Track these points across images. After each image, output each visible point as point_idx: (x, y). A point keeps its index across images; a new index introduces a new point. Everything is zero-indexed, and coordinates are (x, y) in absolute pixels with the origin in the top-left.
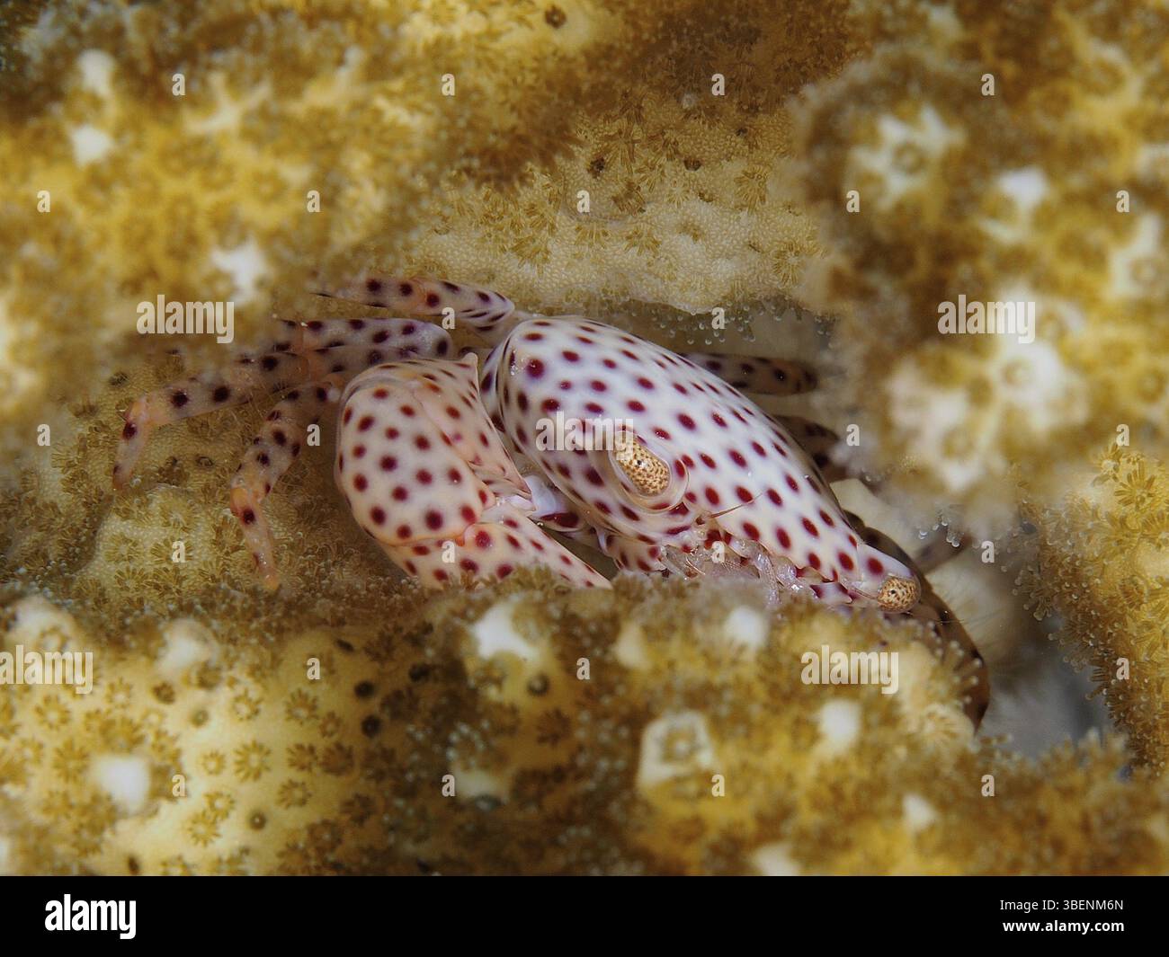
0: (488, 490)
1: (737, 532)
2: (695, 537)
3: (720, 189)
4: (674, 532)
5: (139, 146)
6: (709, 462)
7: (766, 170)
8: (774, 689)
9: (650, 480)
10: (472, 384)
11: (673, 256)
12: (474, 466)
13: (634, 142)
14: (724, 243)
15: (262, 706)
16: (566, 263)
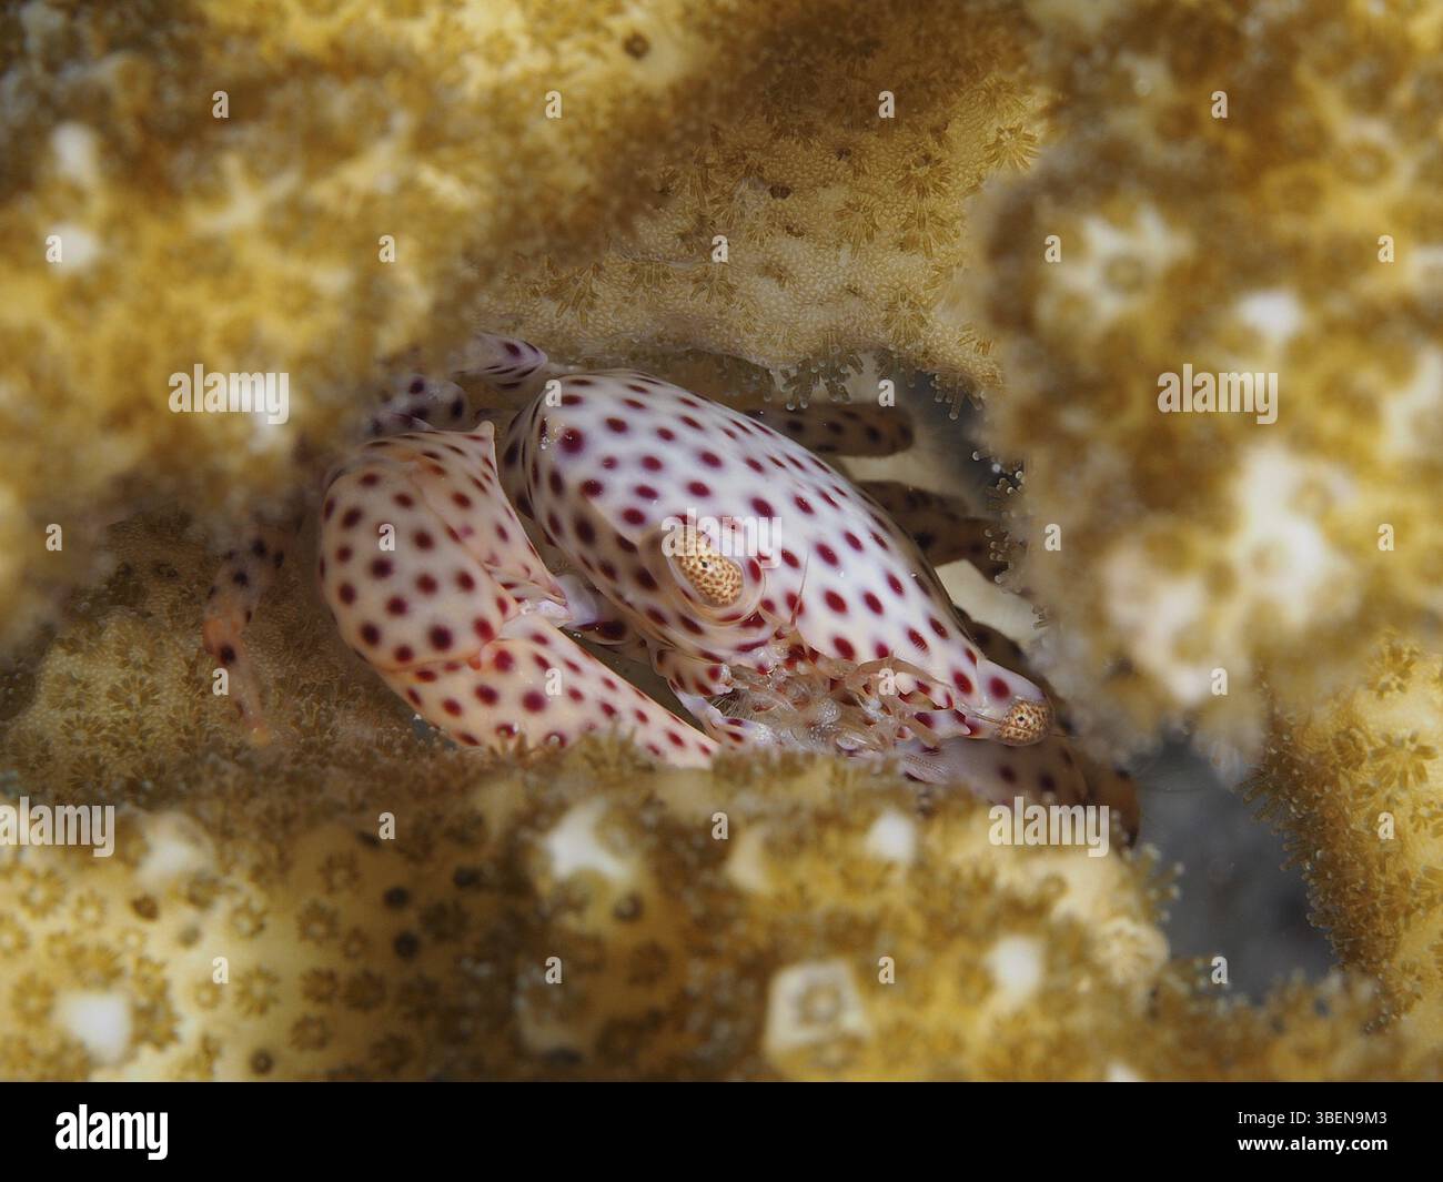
0: (508, 596)
1: (826, 649)
2: (772, 655)
3: (815, 223)
4: (746, 649)
5: (133, 248)
6: (790, 559)
7: (873, 199)
8: (934, 920)
9: (720, 588)
10: (487, 461)
11: (752, 301)
12: (490, 567)
13: (707, 166)
14: (818, 286)
15: (268, 920)
16: (613, 307)
